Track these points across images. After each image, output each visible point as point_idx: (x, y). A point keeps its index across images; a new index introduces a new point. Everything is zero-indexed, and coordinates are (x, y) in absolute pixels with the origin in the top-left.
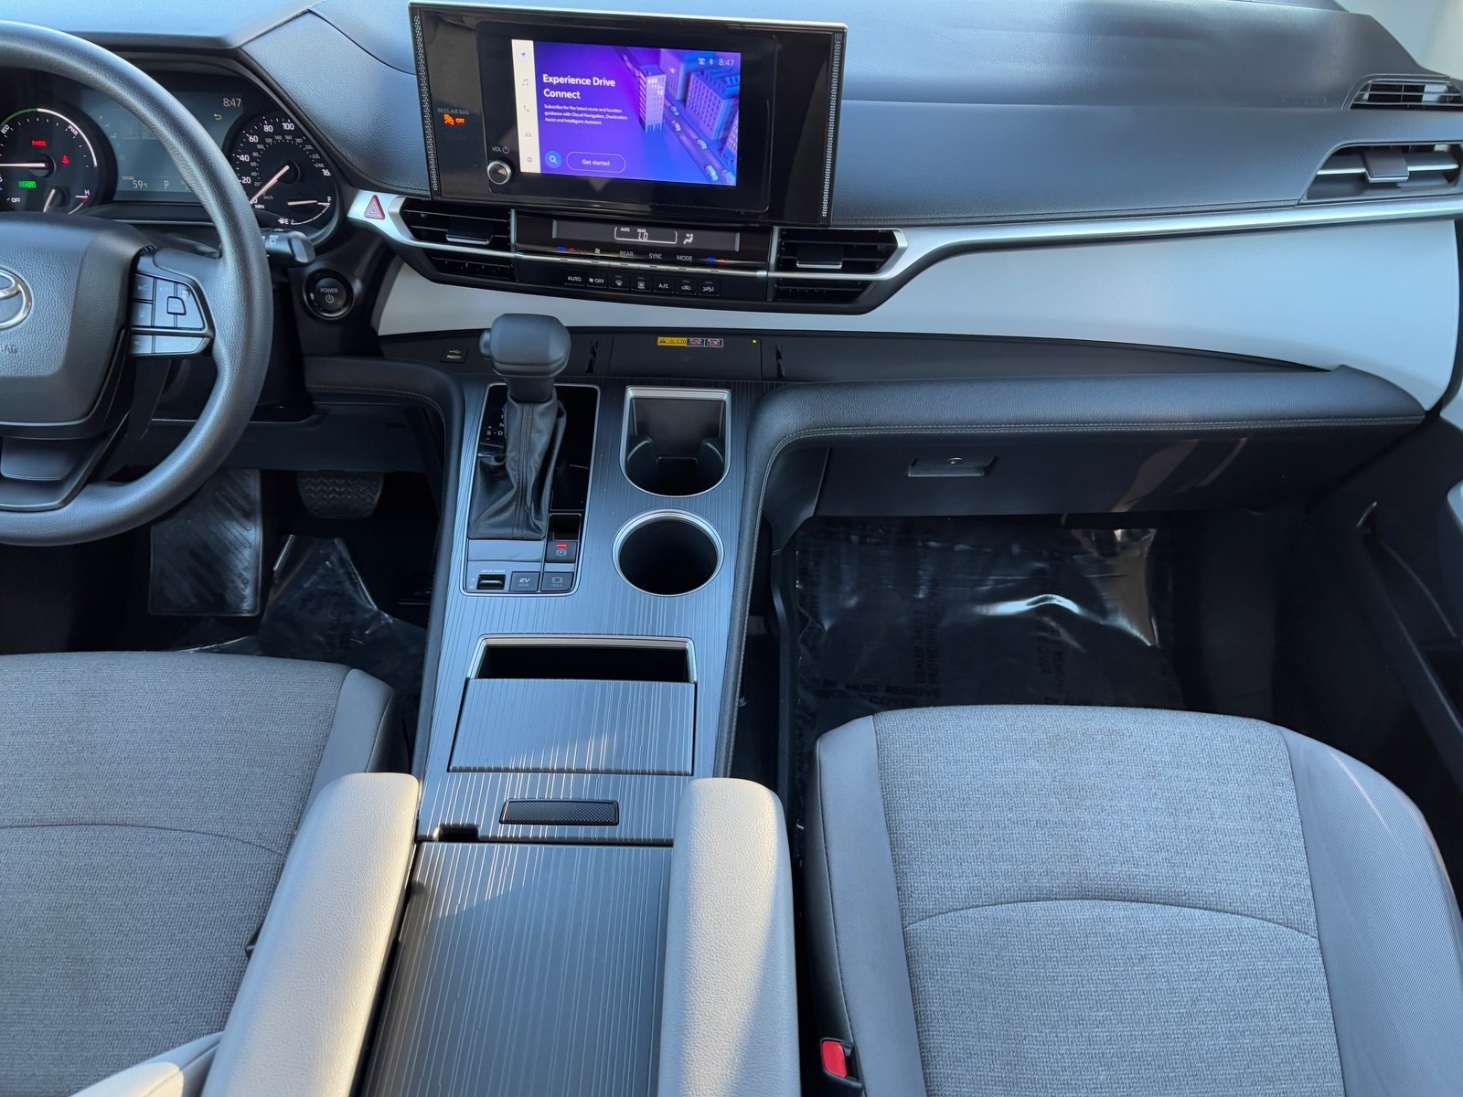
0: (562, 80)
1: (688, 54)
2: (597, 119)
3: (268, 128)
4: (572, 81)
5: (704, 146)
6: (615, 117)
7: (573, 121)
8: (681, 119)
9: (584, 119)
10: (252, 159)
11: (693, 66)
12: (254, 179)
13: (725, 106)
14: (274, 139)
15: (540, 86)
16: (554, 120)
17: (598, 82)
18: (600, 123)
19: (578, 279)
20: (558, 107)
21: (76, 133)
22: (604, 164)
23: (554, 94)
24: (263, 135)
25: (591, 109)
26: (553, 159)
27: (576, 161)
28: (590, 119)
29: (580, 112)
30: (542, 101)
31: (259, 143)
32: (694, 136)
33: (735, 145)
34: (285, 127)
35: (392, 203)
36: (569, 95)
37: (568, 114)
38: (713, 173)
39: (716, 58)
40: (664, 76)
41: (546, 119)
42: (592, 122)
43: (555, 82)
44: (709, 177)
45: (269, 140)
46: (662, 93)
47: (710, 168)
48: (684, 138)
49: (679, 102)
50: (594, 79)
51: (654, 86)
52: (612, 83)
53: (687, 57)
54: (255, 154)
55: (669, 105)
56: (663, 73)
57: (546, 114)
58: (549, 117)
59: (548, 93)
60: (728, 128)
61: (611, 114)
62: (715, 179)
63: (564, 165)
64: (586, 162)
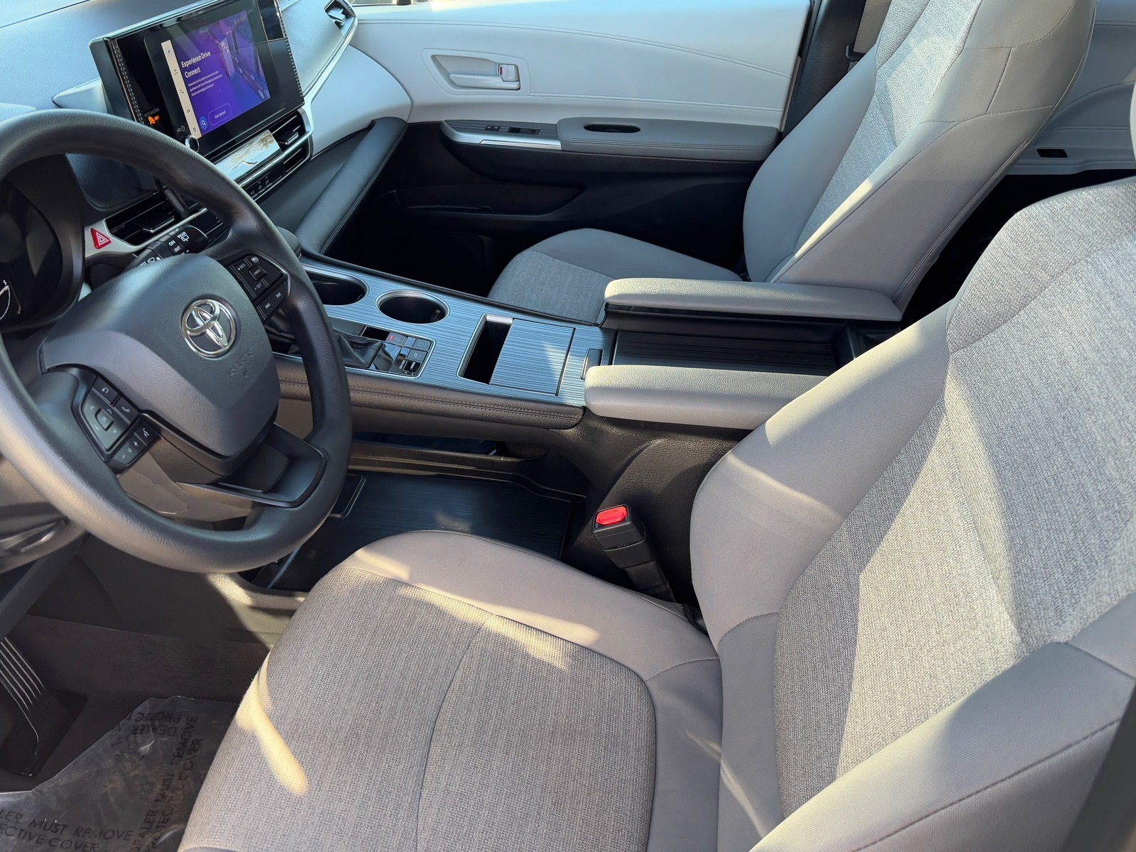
0: (189, 63)
1: (230, 19)
2: (211, 83)
4: (194, 61)
5: (253, 78)
6: (217, 77)
8: (240, 65)
9: (206, 85)
11: (233, 26)
13: (251, 47)
15: (183, 70)
16: (195, 94)
17: (204, 56)
18: (213, 85)
20: (194, 83)
22: (224, 113)
23: (190, 74)
25: (207, 77)
26: (204, 123)
27: (213, 119)
28: (209, 84)
29: (203, 82)
30: (187, 81)
32: (248, 73)
33: (263, 74)
35: (102, 227)
36: (196, 71)
37: (199, 86)
38: (262, 94)
39: (239, 19)
40: (226, 39)
41: (193, 95)
42: (211, 86)
43: (187, 65)
44: (261, 98)
46: (228, 51)
47: (259, 91)
48: (245, 77)
49: (236, 54)
51: (224, 46)
52: (209, 54)
53: (230, 23)
55: (233, 58)
56: (225, 37)
57: (191, 90)
58: (193, 92)
59: (187, 75)
61: (215, 76)
62: (263, 97)
63: (209, 124)
64: (217, 117)
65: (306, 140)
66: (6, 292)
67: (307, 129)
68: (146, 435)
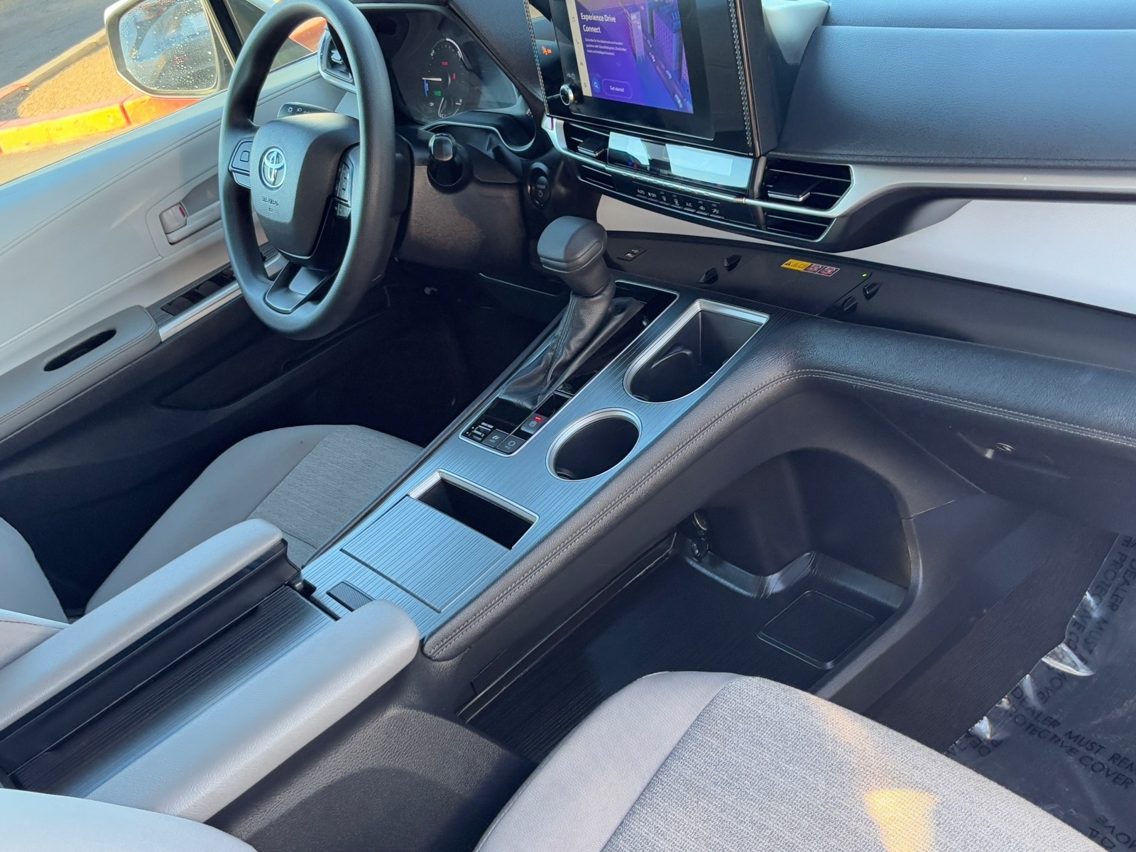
0: (591, 17)
2: (612, 51)
4: (596, 18)
5: (670, 76)
6: (620, 49)
7: (600, 52)
8: (654, 51)
9: (605, 50)
11: (652, 3)
13: (675, 40)
15: (581, 22)
16: (591, 51)
17: (607, 18)
18: (613, 54)
19: (643, 192)
20: (592, 40)
21: (460, 57)
22: (621, 90)
23: (588, 29)
25: (608, 42)
26: (596, 85)
27: (607, 87)
28: (608, 51)
29: (603, 45)
30: (583, 35)
32: (663, 67)
33: (687, 75)
36: (596, 30)
37: (597, 46)
38: (679, 102)
40: (639, 13)
41: (588, 51)
42: (609, 54)
43: (587, 19)
44: (677, 105)
46: (640, 27)
47: (676, 96)
48: (658, 69)
49: (650, 37)
50: (605, 16)
51: (635, 21)
52: (615, 19)
55: (645, 38)
57: (587, 46)
58: (589, 48)
59: (585, 28)
60: (680, 60)
61: (618, 46)
62: (681, 106)
63: (601, 90)
64: (613, 89)
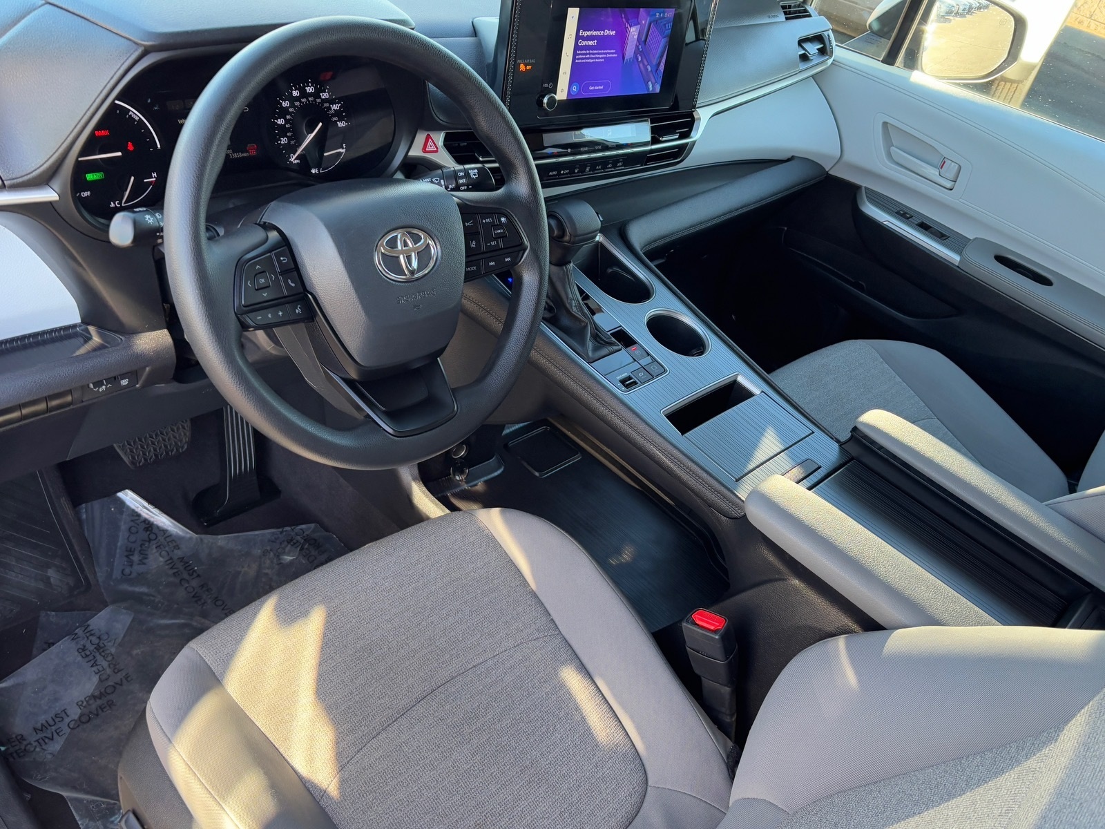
0: (589, 33)
1: (652, 11)
2: (602, 58)
3: (295, 93)
4: (594, 33)
5: (650, 69)
6: (611, 55)
7: (590, 61)
8: (642, 53)
9: (595, 58)
10: (287, 121)
11: (653, 18)
12: (290, 139)
13: (663, 42)
14: (301, 102)
15: (578, 37)
16: (580, 61)
17: (607, 32)
18: (601, 60)
19: (555, 173)
20: (584, 52)
21: (137, 119)
22: (600, 88)
23: (584, 43)
24: (292, 100)
25: (600, 52)
26: (575, 89)
27: (586, 89)
28: (599, 58)
29: (593, 54)
30: (577, 48)
31: (290, 107)
32: (646, 63)
33: (663, 67)
34: (308, 91)
36: (591, 43)
37: (588, 56)
38: (651, 86)
39: (664, 13)
40: (639, 26)
41: (577, 61)
42: (599, 60)
43: (586, 35)
44: (648, 89)
45: (297, 104)
46: (636, 37)
47: (650, 83)
48: (641, 65)
49: (643, 41)
51: (634, 32)
52: (614, 33)
53: (651, 13)
54: (288, 117)
55: (638, 44)
56: (639, 24)
57: (577, 57)
58: (578, 59)
59: (580, 43)
60: (662, 56)
61: (609, 53)
62: (651, 89)
63: (579, 92)
64: (591, 88)
65: (687, 144)
66: (340, 154)
67: (692, 134)
68: (297, 311)
